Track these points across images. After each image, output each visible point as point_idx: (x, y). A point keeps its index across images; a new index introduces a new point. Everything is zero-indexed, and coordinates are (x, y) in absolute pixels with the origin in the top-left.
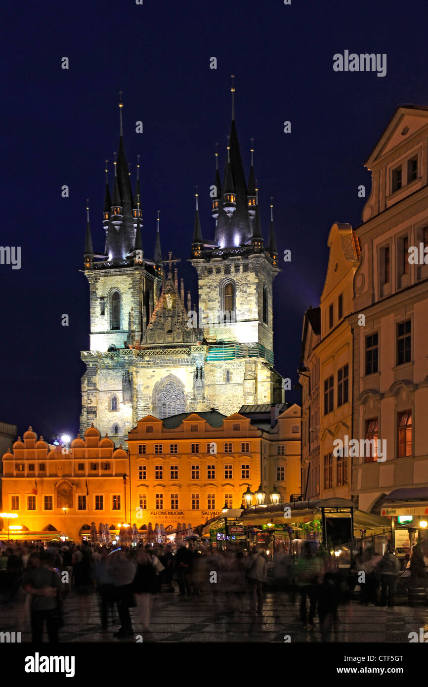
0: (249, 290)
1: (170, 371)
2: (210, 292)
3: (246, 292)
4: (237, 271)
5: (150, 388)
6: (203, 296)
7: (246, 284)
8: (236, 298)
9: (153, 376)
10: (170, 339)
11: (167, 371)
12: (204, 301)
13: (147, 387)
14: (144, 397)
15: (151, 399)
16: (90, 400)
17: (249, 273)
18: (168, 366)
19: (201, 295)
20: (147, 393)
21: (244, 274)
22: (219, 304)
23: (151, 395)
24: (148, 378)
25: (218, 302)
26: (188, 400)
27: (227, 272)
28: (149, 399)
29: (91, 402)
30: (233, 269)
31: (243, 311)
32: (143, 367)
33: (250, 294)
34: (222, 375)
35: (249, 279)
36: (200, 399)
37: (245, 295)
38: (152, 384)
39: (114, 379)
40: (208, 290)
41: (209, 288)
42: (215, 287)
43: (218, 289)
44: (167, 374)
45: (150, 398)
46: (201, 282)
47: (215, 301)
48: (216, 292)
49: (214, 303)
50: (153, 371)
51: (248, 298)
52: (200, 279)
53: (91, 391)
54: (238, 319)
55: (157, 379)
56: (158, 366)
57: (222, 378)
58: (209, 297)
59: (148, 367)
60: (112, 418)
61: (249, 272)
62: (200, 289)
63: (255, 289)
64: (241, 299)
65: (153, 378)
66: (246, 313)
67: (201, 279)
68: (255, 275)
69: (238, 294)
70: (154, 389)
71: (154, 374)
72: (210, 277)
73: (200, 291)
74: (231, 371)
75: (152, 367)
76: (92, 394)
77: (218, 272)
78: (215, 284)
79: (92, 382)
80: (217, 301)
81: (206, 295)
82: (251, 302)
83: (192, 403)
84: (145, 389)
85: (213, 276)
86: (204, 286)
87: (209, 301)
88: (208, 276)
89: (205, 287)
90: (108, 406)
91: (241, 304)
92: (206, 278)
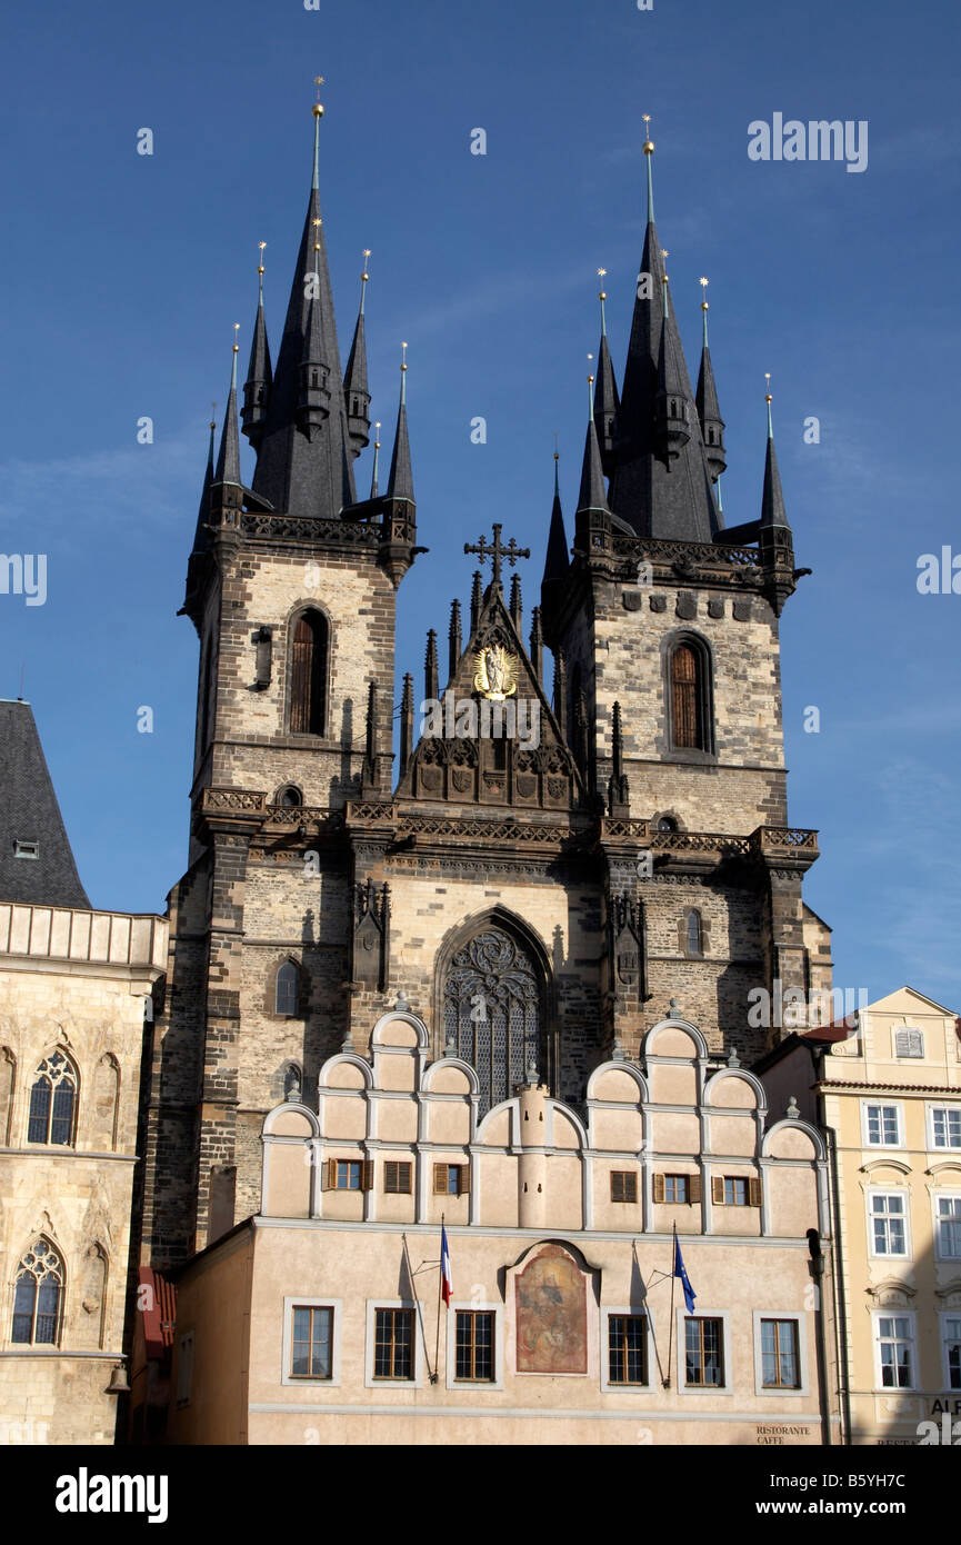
0: (751, 672)
1: (498, 895)
2: (631, 663)
3: (745, 678)
4: (715, 613)
5: (425, 946)
6: (610, 672)
7: (745, 655)
8: (716, 693)
9: (440, 907)
10: (495, 790)
11: (487, 894)
12: (612, 685)
13: (417, 943)
14: (402, 977)
15: (429, 986)
16: (221, 964)
17: (753, 625)
18: (493, 879)
19: (602, 665)
20: (416, 962)
21: (739, 625)
22: (661, 703)
23: (430, 970)
24: (420, 912)
25: (659, 697)
26: (562, 999)
27: (686, 611)
28: (419, 985)
29: (225, 972)
30: (702, 607)
31: (737, 734)
32: (402, 872)
33: (754, 684)
34: (675, 926)
35: (752, 640)
36: (631, 999)
37: (744, 685)
38: (433, 933)
39: (293, 901)
40: (626, 655)
41: (627, 648)
42: (650, 650)
43: (657, 657)
44: (490, 903)
45: (426, 981)
46: (602, 628)
47: (649, 691)
48: (651, 666)
49: (647, 695)
50: (441, 891)
51: (754, 697)
52: (599, 618)
53: (225, 936)
54: (725, 757)
55: (452, 918)
56: (455, 876)
57: (674, 937)
58: (629, 675)
59: (420, 873)
60: (279, 1040)
61: (753, 621)
62: (600, 647)
63: (772, 674)
64: (731, 697)
65: (437, 912)
66: (747, 739)
67: (604, 619)
68: (769, 633)
69: (720, 678)
70: (439, 952)
71: (441, 899)
72: (631, 616)
73: (600, 656)
74: (705, 917)
75: (434, 876)
76: (228, 946)
77: (657, 606)
78: (647, 641)
79: (230, 900)
80: (654, 691)
81: (619, 668)
82: (760, 711)
83: (573, 1012)
84: (409, 951)
85: (642, 616)
86: (611, 639)
87: (627, 689)
88: (625, 615)
89: (617, 645)
90: (264, 997)
91: (731, 711)
92: (619, 618)
